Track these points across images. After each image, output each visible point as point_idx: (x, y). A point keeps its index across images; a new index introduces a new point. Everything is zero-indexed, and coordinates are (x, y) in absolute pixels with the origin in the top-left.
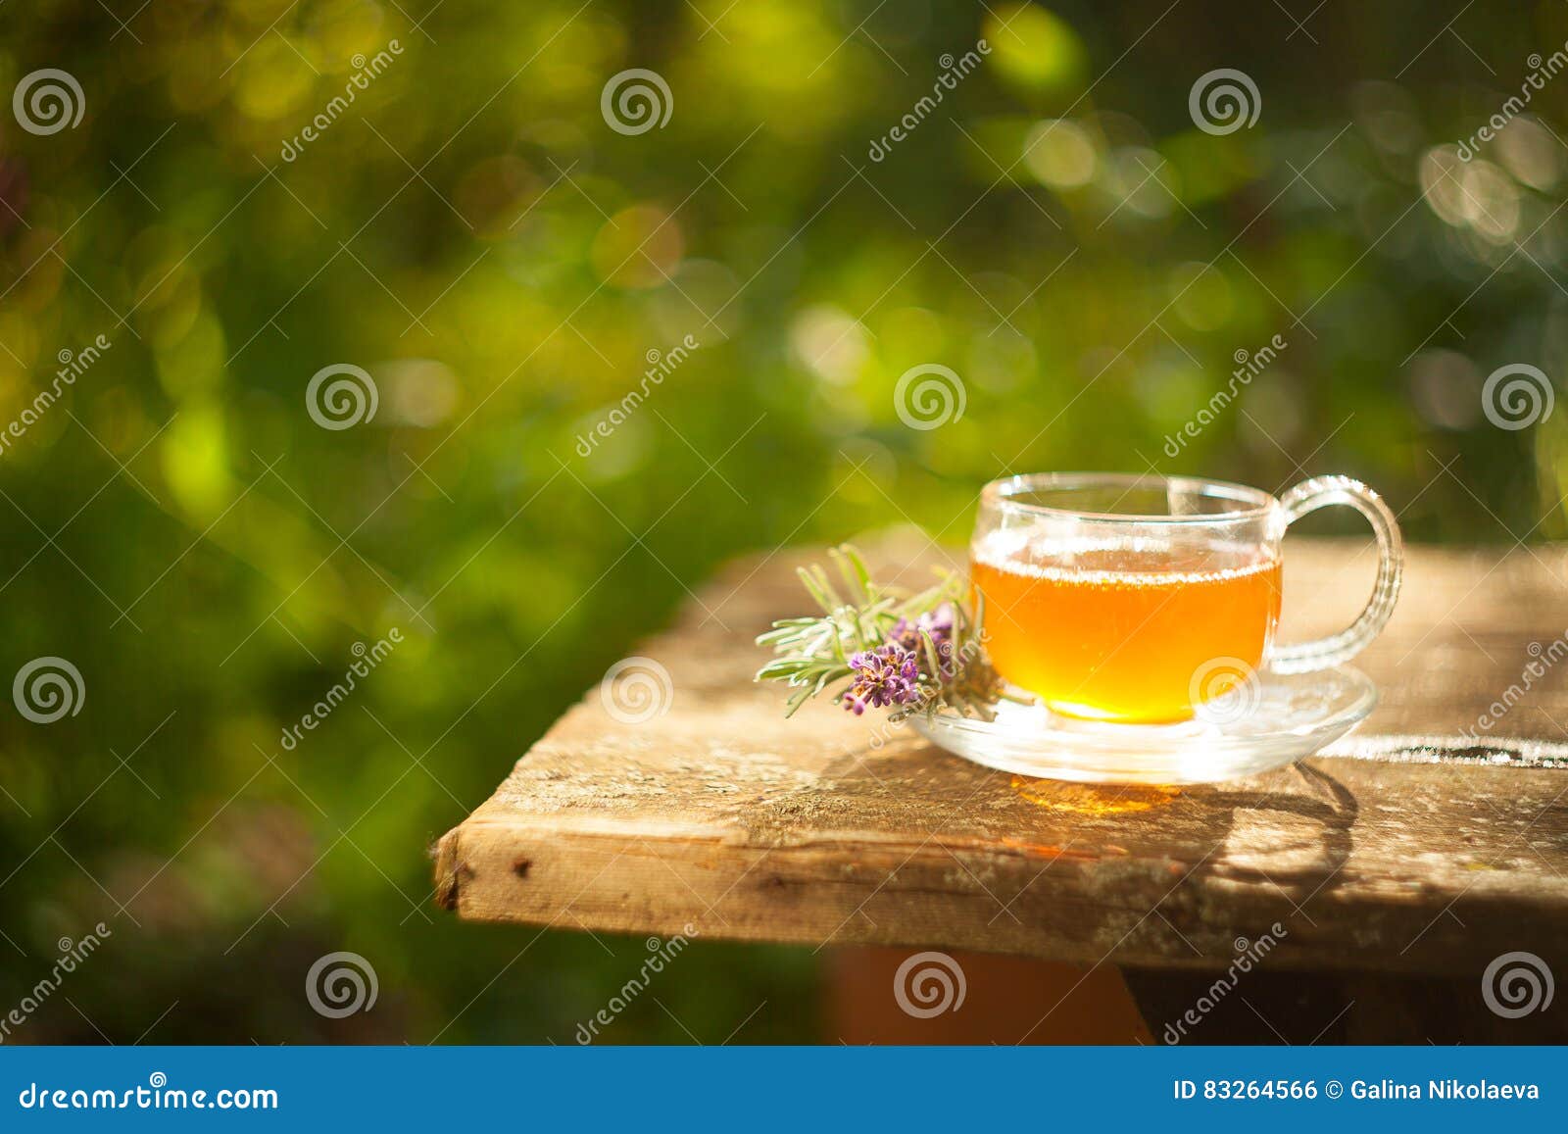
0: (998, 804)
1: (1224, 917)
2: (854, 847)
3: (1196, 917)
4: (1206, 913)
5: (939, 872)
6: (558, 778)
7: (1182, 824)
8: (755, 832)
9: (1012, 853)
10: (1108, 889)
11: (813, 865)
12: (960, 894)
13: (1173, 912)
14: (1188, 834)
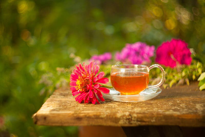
0: (105, 107)
1: (135, 119)
2: (88, 113)
3: (131, 119)
4: (133, 119)
5: (99, 116)
6: (48, 107)
7: (128, 108)
8: (75, 112)
9: (108, 113)
10: (121, 117)
11: (83, 116)
12: (102, 118)
13: (129, 119)
14: (129, 109)
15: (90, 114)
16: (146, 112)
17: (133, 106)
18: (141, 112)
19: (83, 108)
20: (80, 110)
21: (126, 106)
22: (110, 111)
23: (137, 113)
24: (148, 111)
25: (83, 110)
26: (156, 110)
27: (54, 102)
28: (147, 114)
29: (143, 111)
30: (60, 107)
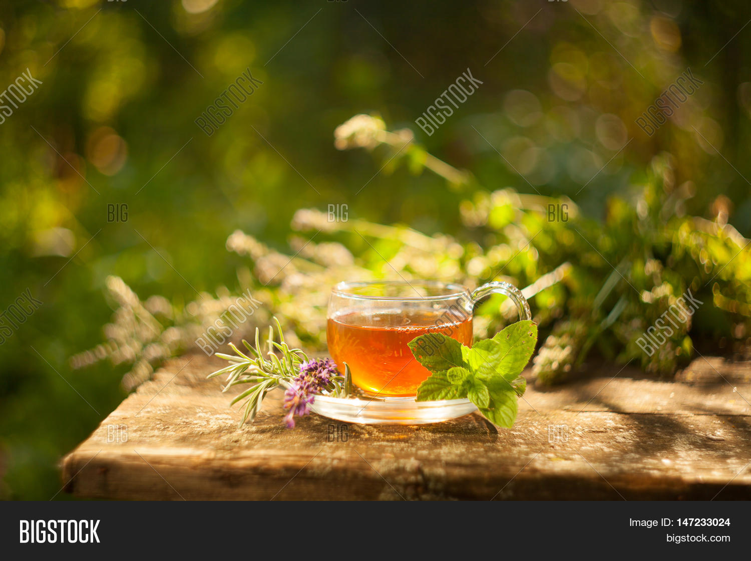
1: (439, 487)
3: (426, 487)
4: (431, 486)
7: (420, 443)
8: (217, 452)
10: (386, 475)
12: (315, 479)
13: (415, 486)
14: (423, 448)
15: (274, 463)
16: (483, 460)
17: (438, 435)
18: (465, 461)
19: (253, 436)
20: (238, 445)
21: (413, 435)
22: (346, 453)
23: (448, 464)
24: (491, 458)
25: (248, 447)
26: (520, 452)
27: (149, 410)
28: (487, 467)
29: (471, 456)
30: (165, 432)
